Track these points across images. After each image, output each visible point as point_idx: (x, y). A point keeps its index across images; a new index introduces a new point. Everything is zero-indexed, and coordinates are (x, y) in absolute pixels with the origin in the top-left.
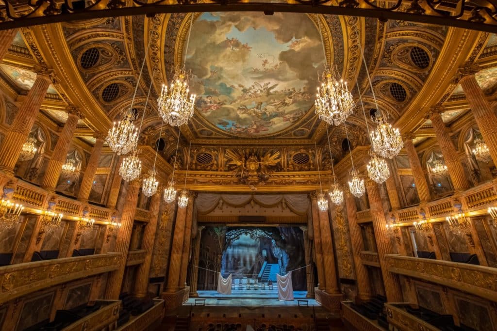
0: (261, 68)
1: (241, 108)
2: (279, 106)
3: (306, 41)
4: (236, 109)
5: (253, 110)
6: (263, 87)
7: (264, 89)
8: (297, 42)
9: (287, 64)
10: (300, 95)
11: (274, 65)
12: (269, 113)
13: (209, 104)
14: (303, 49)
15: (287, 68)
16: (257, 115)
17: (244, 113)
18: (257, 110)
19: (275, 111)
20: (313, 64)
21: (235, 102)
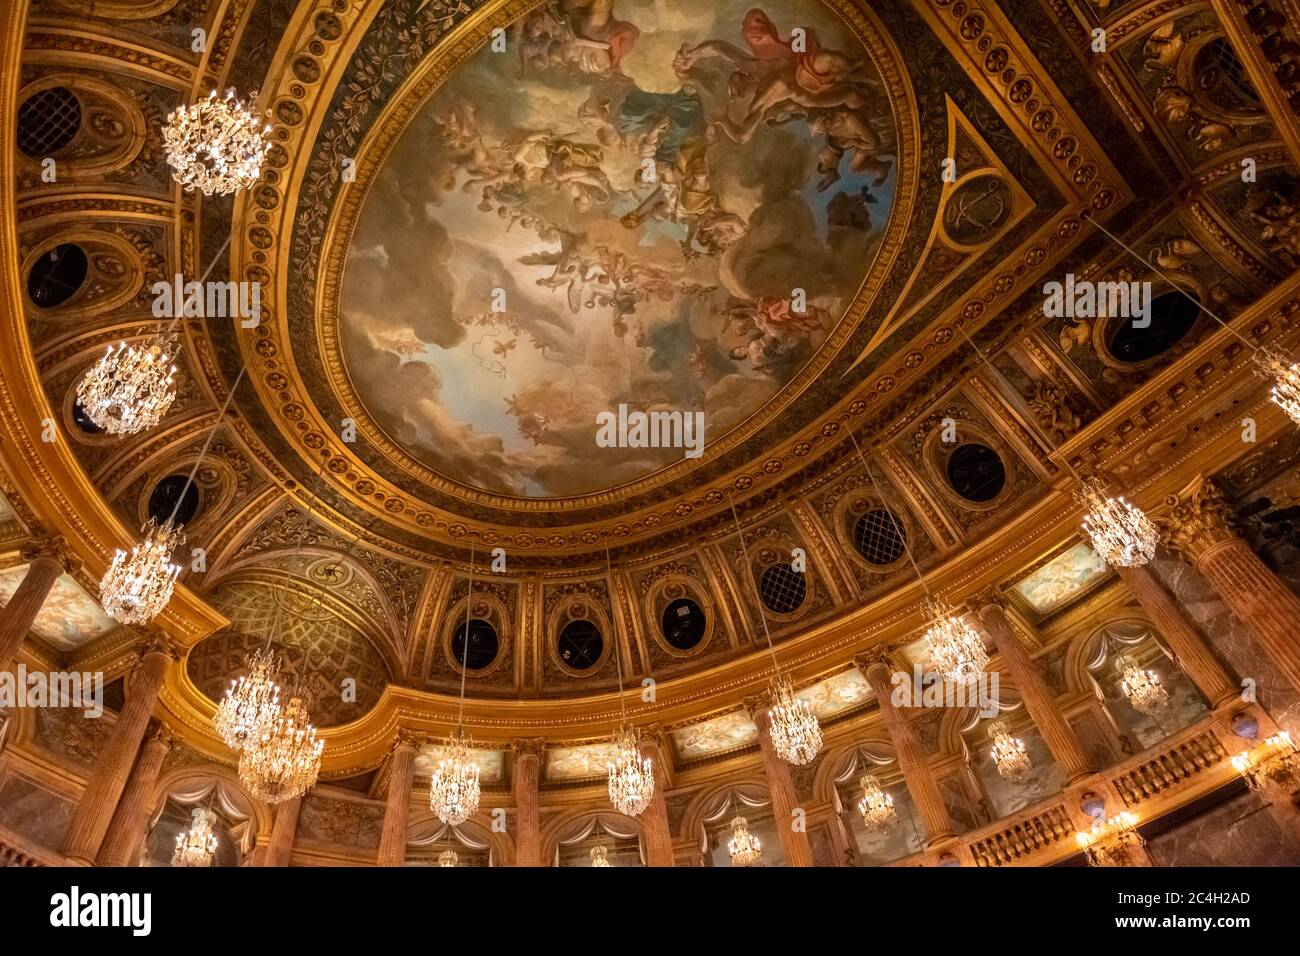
0: (525, 338)
1: (705, 250)
2: (580, 159)
3: (379, 338)
4: (724, 258)
5: (681, 213)
6: (563, 282)
7: (572, 269)
8: (399, 350)
9: (454, 310)
10: (481, 157)
11: (488, 328)
12: (645, 141)
13: (772, 333)
14: (394, 323)
15: (460, 295)
16: (694, 169)
17: (724, 215)
18: (672, 196)
19: (618, 141)
20: (385, 263)
21: (696, 288)
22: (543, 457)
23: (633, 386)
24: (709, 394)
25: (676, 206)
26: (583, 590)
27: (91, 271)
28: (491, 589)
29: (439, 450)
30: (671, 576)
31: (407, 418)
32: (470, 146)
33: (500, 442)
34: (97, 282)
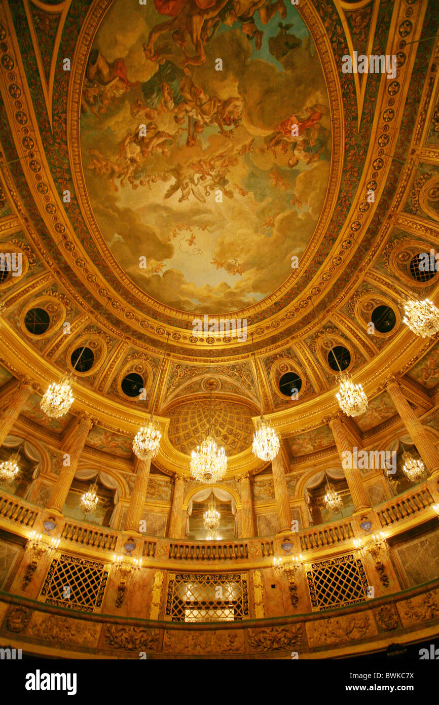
0: (196, 230)
1: (232, 127)
4: (244, 122)
6: (189, 193)
7: (187, 184)
8: (156, 271)
9: (160, 239)
10: (116, 168)
11: (178, 237)
12: (166, 102)
15: (157, 231)
16: (195, 96)
17: (226, 103)
18: (197, 115)
19: (156, 112)
20: (122, 240)
21: (244, 147)
22: (249, 279)
23: (258, 216)
24: (297, 195)
25: (202, 118)
26: (322, 333)
27: (50, 315)
28: (281, 356)
29: (206, 304)
30: (361, 299)
31: (183, 299)
32: (109, 167)
33: (226, 284)
34: (53, 317)
